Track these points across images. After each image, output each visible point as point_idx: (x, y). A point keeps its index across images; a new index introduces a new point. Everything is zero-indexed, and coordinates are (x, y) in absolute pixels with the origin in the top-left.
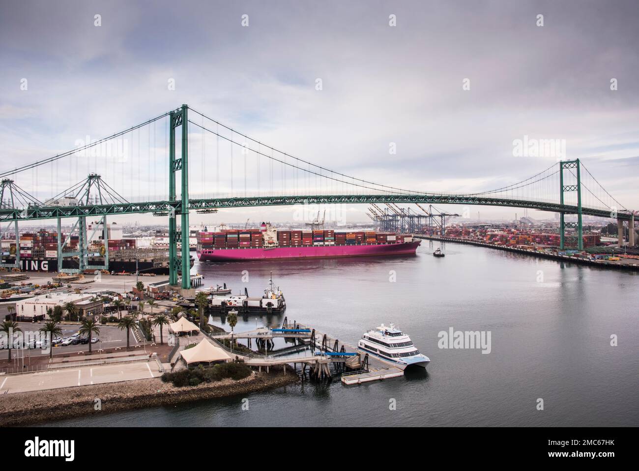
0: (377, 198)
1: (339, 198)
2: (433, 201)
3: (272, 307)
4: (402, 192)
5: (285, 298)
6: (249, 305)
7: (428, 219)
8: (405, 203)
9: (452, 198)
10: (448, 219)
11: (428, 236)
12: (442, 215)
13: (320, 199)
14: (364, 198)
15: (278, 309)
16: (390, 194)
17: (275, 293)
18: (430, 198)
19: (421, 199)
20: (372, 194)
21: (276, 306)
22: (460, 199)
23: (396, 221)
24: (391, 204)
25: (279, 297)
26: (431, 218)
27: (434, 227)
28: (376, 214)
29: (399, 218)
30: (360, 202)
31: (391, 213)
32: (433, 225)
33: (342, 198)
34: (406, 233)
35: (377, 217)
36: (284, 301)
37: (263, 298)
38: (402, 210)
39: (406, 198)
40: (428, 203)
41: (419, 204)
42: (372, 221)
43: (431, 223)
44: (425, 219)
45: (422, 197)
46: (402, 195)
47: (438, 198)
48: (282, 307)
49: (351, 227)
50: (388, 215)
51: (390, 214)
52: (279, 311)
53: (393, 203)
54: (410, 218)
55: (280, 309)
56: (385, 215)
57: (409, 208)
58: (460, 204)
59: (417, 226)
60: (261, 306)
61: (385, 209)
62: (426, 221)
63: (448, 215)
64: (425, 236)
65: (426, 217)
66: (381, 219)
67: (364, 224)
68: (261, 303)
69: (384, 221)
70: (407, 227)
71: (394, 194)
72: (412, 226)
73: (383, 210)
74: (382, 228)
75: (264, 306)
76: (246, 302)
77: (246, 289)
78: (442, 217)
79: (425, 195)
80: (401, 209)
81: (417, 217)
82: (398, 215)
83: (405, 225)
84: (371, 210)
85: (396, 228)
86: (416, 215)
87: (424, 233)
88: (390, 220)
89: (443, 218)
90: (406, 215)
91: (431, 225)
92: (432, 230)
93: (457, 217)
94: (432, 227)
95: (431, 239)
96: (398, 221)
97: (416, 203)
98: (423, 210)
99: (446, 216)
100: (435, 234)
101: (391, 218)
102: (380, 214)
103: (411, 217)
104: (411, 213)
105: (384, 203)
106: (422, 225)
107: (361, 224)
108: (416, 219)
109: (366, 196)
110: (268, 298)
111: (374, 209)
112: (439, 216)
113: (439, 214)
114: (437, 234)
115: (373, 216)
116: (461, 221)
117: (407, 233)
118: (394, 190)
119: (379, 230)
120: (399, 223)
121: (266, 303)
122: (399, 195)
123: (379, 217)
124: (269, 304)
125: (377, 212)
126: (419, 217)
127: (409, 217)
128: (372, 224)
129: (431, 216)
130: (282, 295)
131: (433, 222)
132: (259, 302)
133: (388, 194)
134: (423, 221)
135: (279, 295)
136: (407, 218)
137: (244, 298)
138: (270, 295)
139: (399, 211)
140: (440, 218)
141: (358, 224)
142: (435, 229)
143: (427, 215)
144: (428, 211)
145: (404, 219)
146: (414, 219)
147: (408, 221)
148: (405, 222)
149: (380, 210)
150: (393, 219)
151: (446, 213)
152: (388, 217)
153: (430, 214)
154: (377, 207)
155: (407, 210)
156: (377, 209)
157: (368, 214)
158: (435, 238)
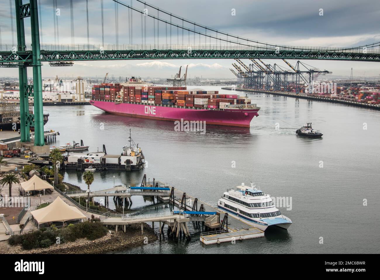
0: (242, 54)
1: (202, 53)
2: (301, 56)
3: (131, 164)
4: (268, 46)
5: (144, 155)
6: (107, 162)
7: (295, 76)
8: (271, 59)
9: (322, 54)
10: (317, 76)
11: (294, 94)
12: (311, 72)
13: (182, 54)
14: (228, 53)
15: (137, 167)
16: (256, 49)
17: (135, 150)
18: (298, 53)
19: (288, 54)
20: (236, 49)
21: (135, 163)
22: (331, 54)
23: (261, 77)
24: (257, 60)
25: (138, 154)
26: (298, 75)
27: (301, 84)
28: (241, 70)
29: (264, 74)
30: (224, 58)
31: (256, 69)
32: (301, 83)
33: (205, 54)
34: (271, 91)
35: (241, 73)
36: (144, 158)
37: (122, 155)
38: (268, 66)
39: (272, 54)
40: (296, 59)
41: (287, 60)
42: (236, 77)
43: (298, 80)
44: (291, 76)
45: (290, 53)
46: (268, 50)
47: (306, 53)
48: (141, 165)
49: (215, 84)
50: (253, 72)
51: (255, 71)
52: (137, 168)
53: (259, 59)
55: (139, 166)
56: (250, 72)
57: (275, 64)
58: (331, 59)
59: (283, 83)
60: (120, 164)
61: (250, 65)
62: (293, 78)
63: (317, 72)
64: (291, 94)
65: (293, 74)
66: (246, 75)
67: (227, 81)
68: (120, 160)
69: (248, 77)
70: (272, 84)
71: (259, 49)
72: (277, 83)
73: (248, 66)
74: (246, 85)
75: (123, 163)
76: (104, 160)
77: (104, 146)
78: (310, 74)
79: (293, 50)
80: (266, 66)
81: (283, 73)
82: (263, 72)
83: (270, 82)
84: (235, 66)
85: (261, 85)
87: (290, 90)
88: (255, 77)
89: (311, 75)
90: (271, 71)
91: (298, 83)
92: (299, 87)
93: (327, 74)
94: (299, 84)
95: (297, 97)
96: (263, 77)
97: (283, 59)
98: (290, 66)
99: (314, 73)
100: (302, 92)
101: (255, 74)
102: (244, 70)
103: (277, 74)
104: (278, 70)
105: (249, 58)
106: (288, 82)
107: (224, 81)
108: (282, 76)
109: (229, 51)
110: (126, 155)
111: (239, 65)
112: (307, 72)
113: (308, 70)
114: (304, 92)
115: (237, 72)
116: (332, 78)
117: (272, 91)
118: (259, 45)
119: (243, 87)
120: (264, 80)
121: (125, 160)
122: (265, 50)
123: (243, 73)
124: (128, 162)
125: (242, 68)
126: (286, 73)
127: (274, 73)
128: (236, 80)
129: (298, 72)
130: (141, 152)
131: (301, 79)
132: (117, 159)
133: (253, 49)
134: (290, 78)
135: (139, 152)
136: (273, 75)
137: (102, 155)
138: (129, 152)
139: (264, 67)
140: (307, 75)
141: (221, 81)
142: (302, 86)
143: (294, 72)
144: (295, 67)
145: (270, 76)
146: (280, 76)
147: (273, 78)
148: (270, 78)
149: (245, 66)
150: (258, 75)
151: (315, 69)
152: (252, 73)
153: (297, 71)
154: (242, 63)
155: (273, 67)
156: (242, 65)
157: (232, 70)
158: (301, 96)
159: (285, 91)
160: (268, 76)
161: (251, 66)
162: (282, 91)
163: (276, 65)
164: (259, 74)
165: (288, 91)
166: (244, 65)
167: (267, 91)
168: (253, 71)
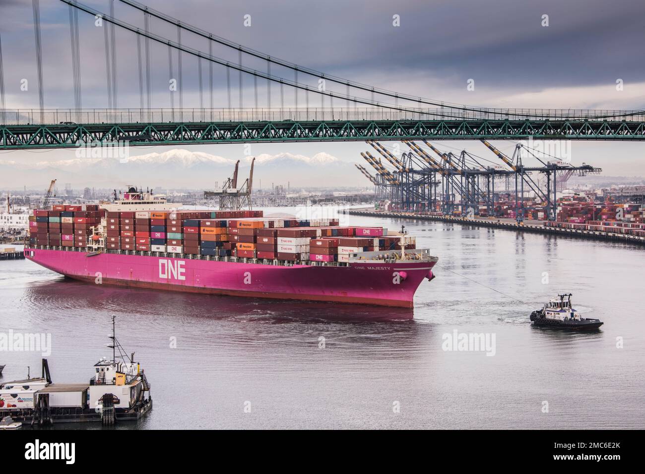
0: (383, 129)
1: (288, 129)
2: (524, 132)
3: (116, 406)
4: (447, 111)
5: (149, 381)
6: (51, 404)
7: (512, 179)
8: (454, 139)
9: (576, 126)
10: (565, 179)
11: (513, 222)
12: (550, 169)
13: (239, 130)
14: (351, 129)
15: (132, 411)
16: (416, 118)
17: (125, 370)
18: (517, 125)
19: (493, 128)
20: (368, 118)
21: (125, 402)
22: (596, 127)
23: (430, 184)
24: (420, 144)
25: (134, 380)
26: (520, 178)
27: (528, 199)
28: (382, 168)
29: (439, 177)
30: (341, 138)
31: (418, 164)
32: (526, 195)
33: (295, 129)
34: (455, 215)
35: (382, 175)
36: (148, 389)
37: (92, 383)
38: (447, 157)
39: (456, 128)
40: (513, 138)
41: (492, 143)
42: (371, 185)
43: (519, 188)
44: (504, 179)
45: (498, 125)
46: (446, 119)
47: (537, 126)
48: (142, 406)
49: (321, 201)
50: (412, 171)
51: (416, 168)
52: (132, 415)
53: (424, 140)
54: (467, 178)
55: (136, 410)
56: (405, 171)
57: (464, 152)
58: (596, 139)
59: (484, 197)
60: (86, 405)
61: (404, 154)
62: (508, 184)
63: (564, 168)
64: (503, 221)
65: (507, 174)
66: (394, 180)
67: (350, 194)
68: (86, 396)
69: (401, 184)
70: (458, 198)
71: (425, 118)
72: (470, 198)
73: (399, 158)
74: (397, 203)
75: (96, 404)
76: (44, 398)
77: (45, 363)
78: (549, 174)
79: (504, 117)
80: (443, 156)
81: (483, 174)
82: (436, 170)
83: (454, 195)
84: (369, 158)
85: (432, 203)
86: (482, 170)
87: (501, 214)
88: (417, 184)
89: (552, 177)
90: (456, 169)
91: (520, 195)
92: (522, 206)
93: (589, 174)
94: (523, 198)
95: (520, 230)
96: (436, 184)
97: (482, 139)
98: (500, 156)
99: (559, 172)
100: (530, 217)
101: (418, 177)
102: (390, 168)
103: (470, 174)
104: (470, 165)
105: (402, 140)
106: (496, 195)
107: (343, 194)
108: (481, 181)
109: (354, 123)
110: (104, 383)
111: (377, 156)
112: (541, 170)
113: (542, 166)
114: (535, 217)
115: (373, 172)
116: (601, 182)
117: (458, 215)
118: (425, 107)
119: (390, 207)
120: (439, 189)
121: (101, 396)
122: (439, 118)
123: (388, 174)
124: (108, 399)
125: (385, 163)
126: (490, 173)
127: (463, 173)
128: (372, 192)
129: (520, 170)
130: (141, 375)
131: (526, 187)
132: (79, 395)
133: (409, 117)
134: (500, 185)
135: (135, 373)
136: (458, 177)
137: (40, 386)
138: (110, 374)
139: (439, 159)
140: (543, 177)
141: (336, 194)
142: (530, 203)
143: (511, 169)
144: (513, 159)
145: (452, 179)
146: (476, 180)
147: (460, 186)
148: (453, 186)
149: (392, 157)
150: (425, 179)
151: (559, 163)
152: (411, 175)
153: (517, 166)
154: (384, 149)
155: (459, 158)
156: (384, 156)
157: (361, 169)
158: (529, 226)
159: (490, 215)
160: (447, 179)
161: (406, 157)
162: (483, 215)
163: (466, 155)
164: (426, 177)
165: (497, 216)
166: (390, 155)
167: (448, 217)
168: (412, 169)
